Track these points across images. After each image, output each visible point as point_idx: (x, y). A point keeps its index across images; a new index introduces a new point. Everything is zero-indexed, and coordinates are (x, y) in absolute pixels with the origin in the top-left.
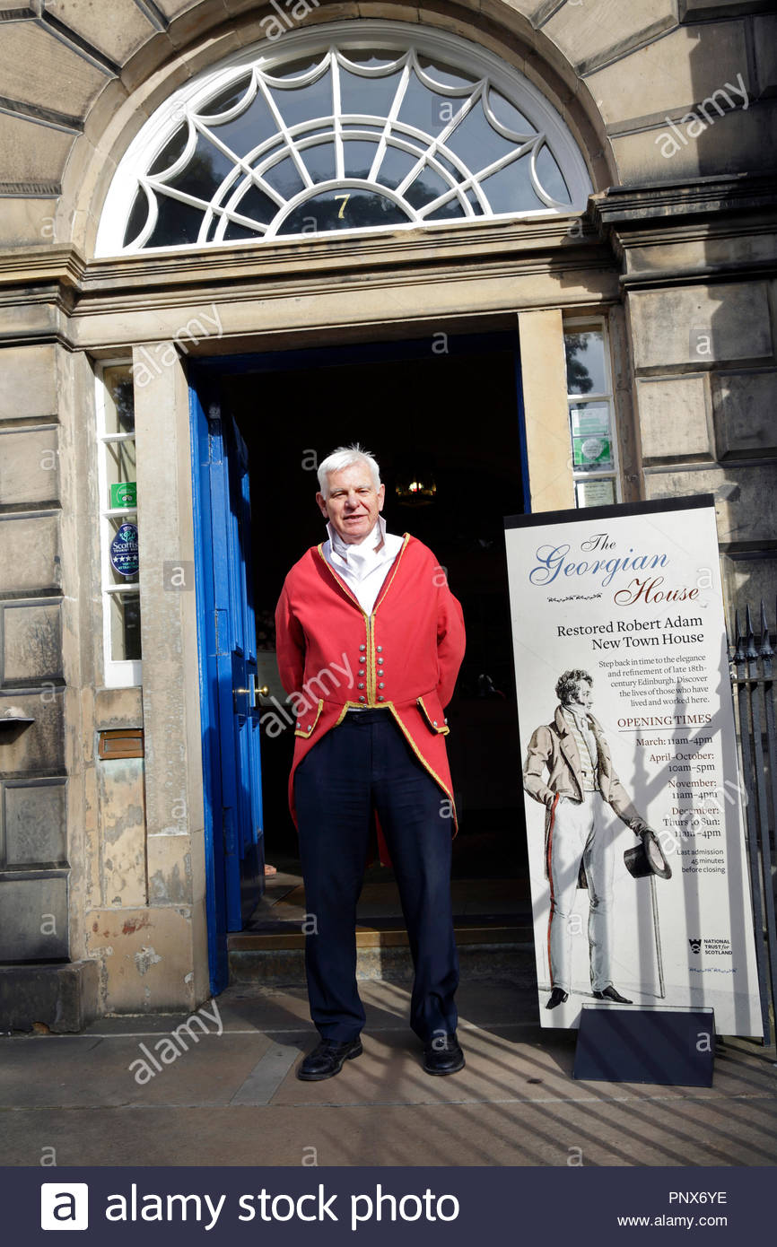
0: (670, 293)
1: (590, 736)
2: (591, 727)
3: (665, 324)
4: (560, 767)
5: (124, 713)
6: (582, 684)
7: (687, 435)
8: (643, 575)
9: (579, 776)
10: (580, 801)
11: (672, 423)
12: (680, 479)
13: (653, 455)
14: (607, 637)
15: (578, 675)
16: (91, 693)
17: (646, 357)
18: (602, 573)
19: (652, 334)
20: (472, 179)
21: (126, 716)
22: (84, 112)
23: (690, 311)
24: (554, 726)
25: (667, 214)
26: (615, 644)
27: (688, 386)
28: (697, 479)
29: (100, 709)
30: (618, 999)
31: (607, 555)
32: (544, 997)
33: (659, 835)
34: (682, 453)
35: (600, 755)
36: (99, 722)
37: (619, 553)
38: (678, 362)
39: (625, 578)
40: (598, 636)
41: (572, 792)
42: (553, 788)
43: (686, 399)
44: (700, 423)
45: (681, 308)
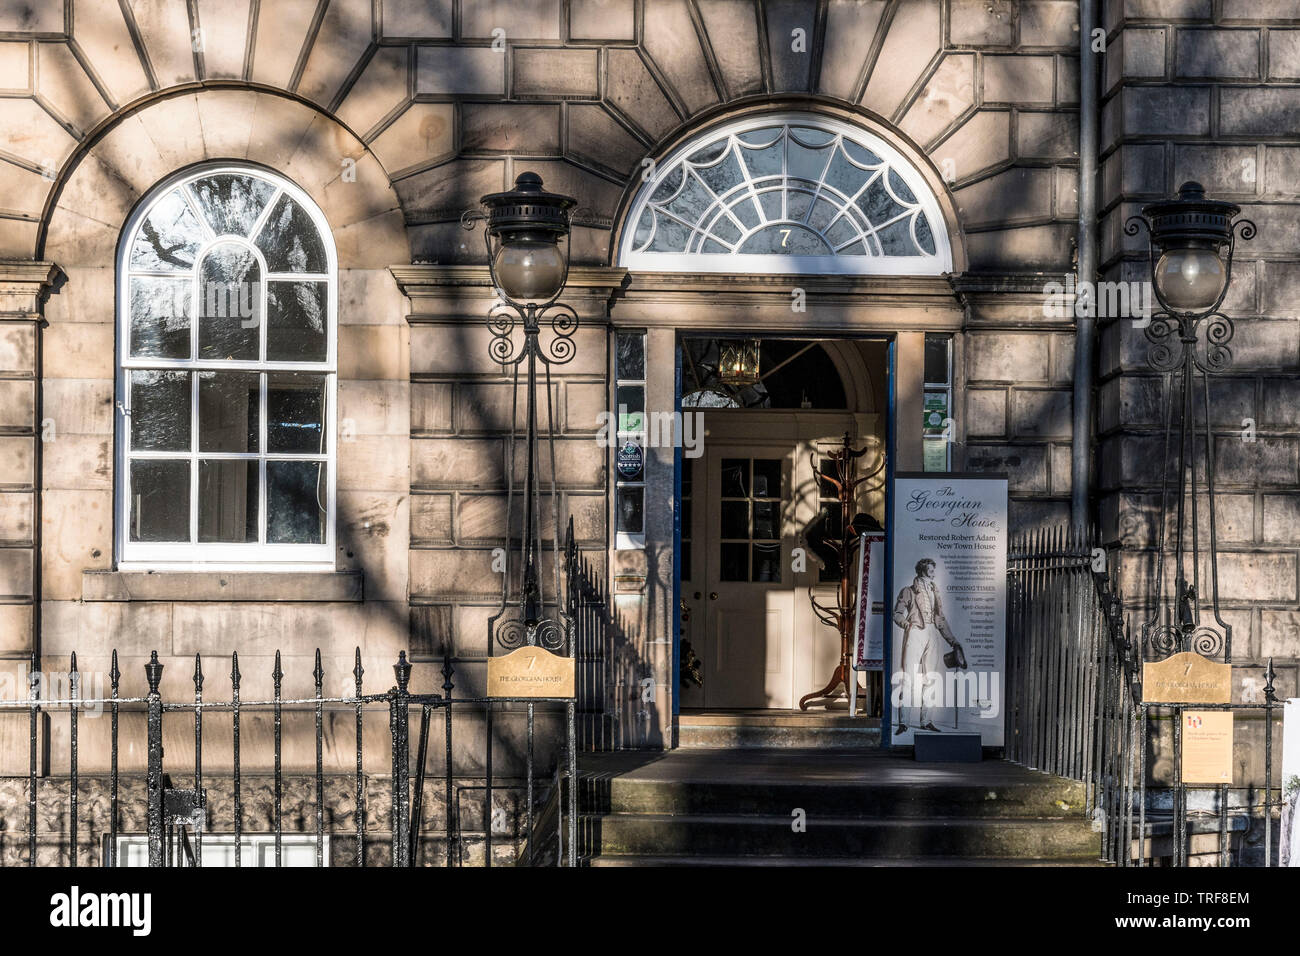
0: (992, 336)
1: (932, 594)
2: (933, 589)
3: (987, 355)
4: (914, 610)
5: (632, 566)
6: (930, 566)
7: (993, 424)
8: (967, 511)
9: (924, 615)
10: (923, 628)
11: (986, 416)
12: (987, 450)
13: (973, 435)
14: (945, 542)
15: (929, 561)
16: (612, 551)
17: (974, 374)
18: (946, 508)
19: (979, 360)
20: (872, 230)
21: (633, 568)
22: (631, 173)
23: (1003, 348)
24: (913, 587)
25: (995, 290)
26: (950, 547)
27: (997, 394)
28: (998, 451)
29: (617, 562)
30: (933, 729)
31: (950, 499)
32: (895, 729)
33: (963, 646)
34: (990, 435)
35: (936, 604)
36: (616, 570)
37: (956, 498)
38: (993, 379)
39: (958, 512)
40: (941, 541)
41: (919, 623)
42: (909, 620)
43: (995, 402)
44: (1001, 418)
45: (997, 346)
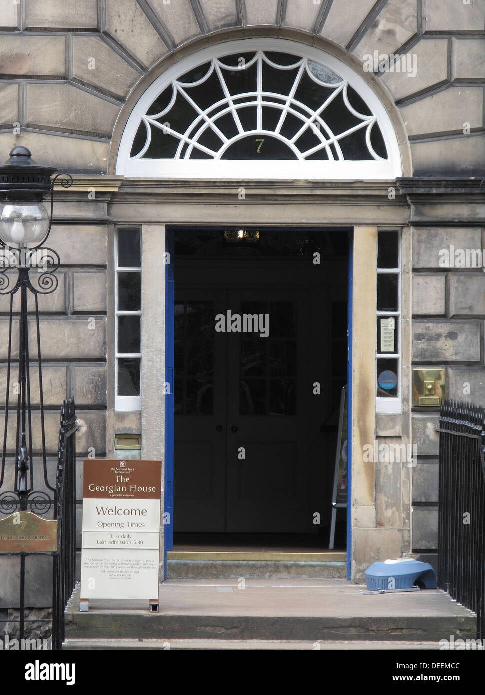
0: (433, 231)
3: (429, 246)
5: (130, 425)
7: (435, 305)
11: (428, 298)
12: (429, 327)
13: (417, 314)
16: (113, 414)
17: (418, 263)
19: (422, 251)
20: (334, 139)
21: (131, 427)
22: (127, 94)
23: (442, 241)
25: (434, 192)
27: (438, 280)
28: (438, 328)
29: (118, 423)
34: (432, 314)
36: (116, 429)
38: (434, 267)
43: (436, 286)
44: (441, 300)
45: (438, 239)
